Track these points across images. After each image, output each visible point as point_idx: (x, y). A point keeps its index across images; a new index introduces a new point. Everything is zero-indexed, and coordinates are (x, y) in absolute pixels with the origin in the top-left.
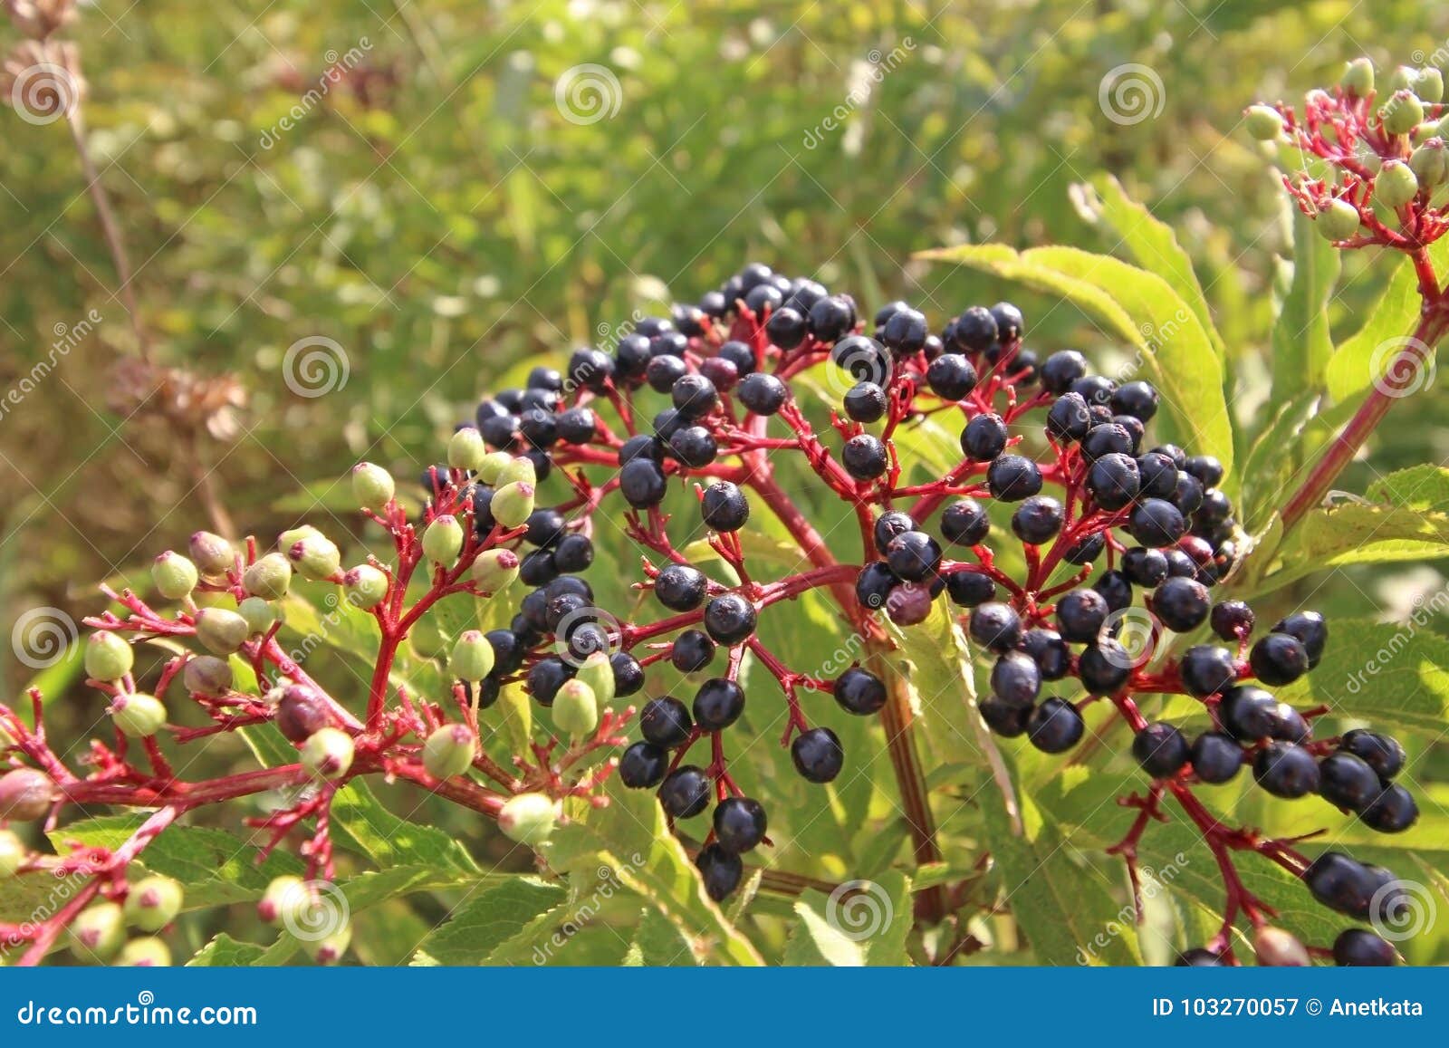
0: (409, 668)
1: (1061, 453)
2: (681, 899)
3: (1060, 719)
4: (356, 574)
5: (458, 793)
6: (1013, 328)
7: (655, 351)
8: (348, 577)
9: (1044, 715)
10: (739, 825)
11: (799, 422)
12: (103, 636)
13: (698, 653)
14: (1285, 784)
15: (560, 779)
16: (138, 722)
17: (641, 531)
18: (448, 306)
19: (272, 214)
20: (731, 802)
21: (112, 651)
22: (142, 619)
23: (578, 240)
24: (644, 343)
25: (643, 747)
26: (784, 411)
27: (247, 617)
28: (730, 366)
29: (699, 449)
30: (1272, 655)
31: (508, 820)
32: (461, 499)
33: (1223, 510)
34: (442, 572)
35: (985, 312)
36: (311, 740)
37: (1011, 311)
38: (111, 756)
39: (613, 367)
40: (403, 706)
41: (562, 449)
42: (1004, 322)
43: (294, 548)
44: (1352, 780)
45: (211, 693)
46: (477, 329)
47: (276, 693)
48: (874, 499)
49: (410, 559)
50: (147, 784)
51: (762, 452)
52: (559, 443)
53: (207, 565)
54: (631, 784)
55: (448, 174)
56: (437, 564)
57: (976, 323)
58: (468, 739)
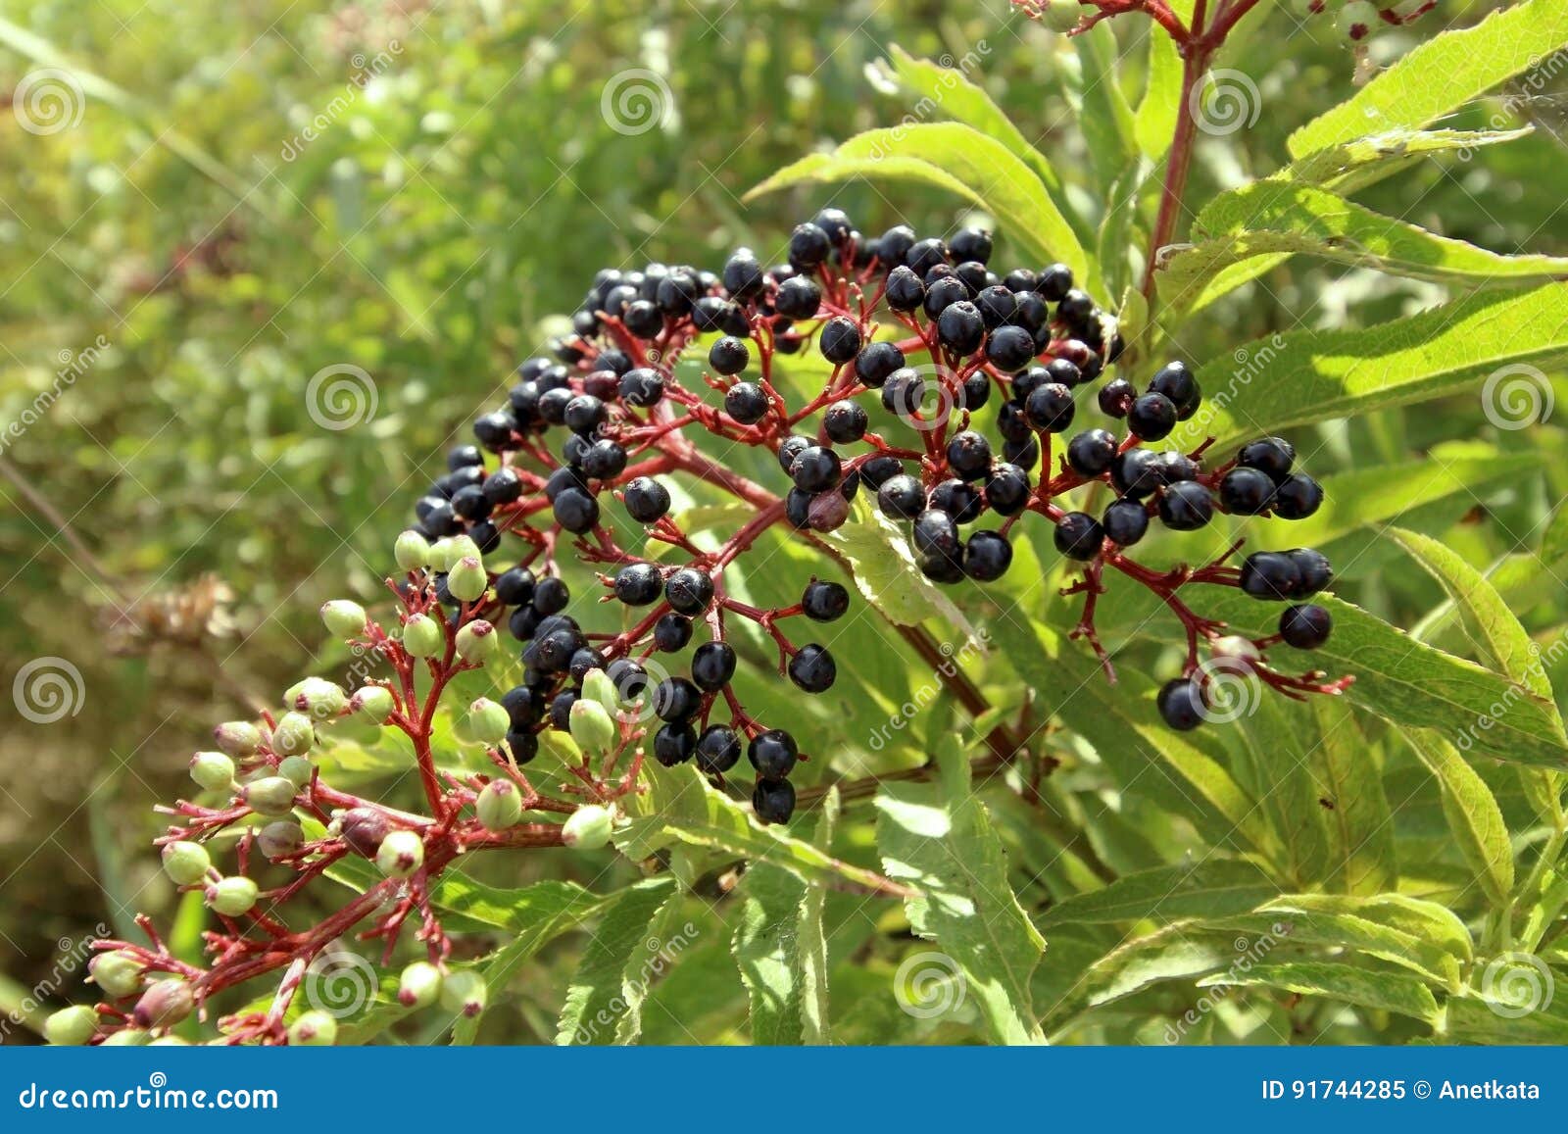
0: (465, 757)
1: (912, 323)
2: (745, 836)
3: (989, 549)
4: (359, 699)
5: (543, 838)
6: (842, 229)
7: (542, 390)
8: (353, 704)
9: (972, 552)
10: (772, 754)
11: (687, 397)
12: (172, 847)
13: (678, 632)
14: (1191, 517)
15: (604, 786)
16: (235, 901)
17: (593, 551)
18: (386, 427)
19: (186, 415)
20: (759, 739)
21: (187, 856)
22: (201, 819)
23: (473, 309)
24: (531, 387)
25: (667, 729)
26: (668, 393)
27: (289, 775)
28: (610, 375)
29: (609, 459)
30: (1143, 415)
31: (571, 837)
32: (424, 597)
33: (1086, 305)
34: (434, 663)
35: (810, 226)
36: (381, 849)
37: (835, 214)
38: (225, 938)
39: (514, 421)
40: (453, 788)
41: (502, 513)
42: (831, 227)
43: (298, 701)
44: (1251, 490)
45: (288, 851)
46: (427, 436)
47: (335, 825)
48: (776, 435)
49: (406, 665)
50: (270, 948)
51: (677, 433)
52: (496, 509)
53: (238, 751)
54: (669, 764)
55: (332, 306)
56: (426, 659)
57: (807, 240)
58: (509, 788)
